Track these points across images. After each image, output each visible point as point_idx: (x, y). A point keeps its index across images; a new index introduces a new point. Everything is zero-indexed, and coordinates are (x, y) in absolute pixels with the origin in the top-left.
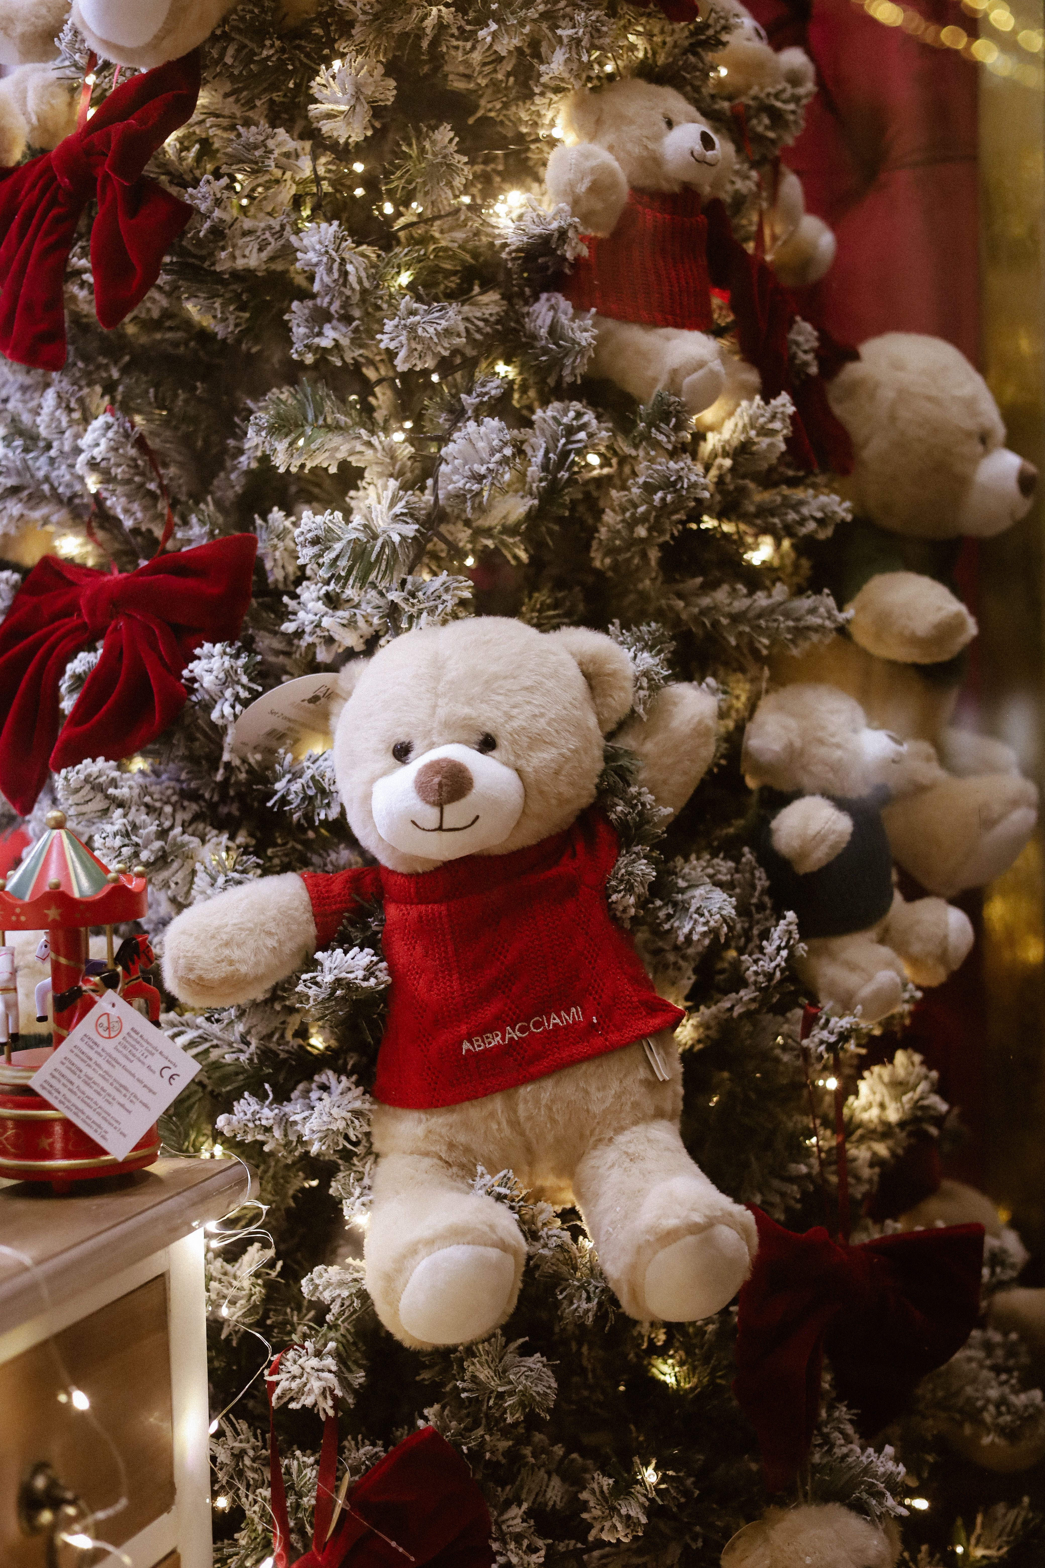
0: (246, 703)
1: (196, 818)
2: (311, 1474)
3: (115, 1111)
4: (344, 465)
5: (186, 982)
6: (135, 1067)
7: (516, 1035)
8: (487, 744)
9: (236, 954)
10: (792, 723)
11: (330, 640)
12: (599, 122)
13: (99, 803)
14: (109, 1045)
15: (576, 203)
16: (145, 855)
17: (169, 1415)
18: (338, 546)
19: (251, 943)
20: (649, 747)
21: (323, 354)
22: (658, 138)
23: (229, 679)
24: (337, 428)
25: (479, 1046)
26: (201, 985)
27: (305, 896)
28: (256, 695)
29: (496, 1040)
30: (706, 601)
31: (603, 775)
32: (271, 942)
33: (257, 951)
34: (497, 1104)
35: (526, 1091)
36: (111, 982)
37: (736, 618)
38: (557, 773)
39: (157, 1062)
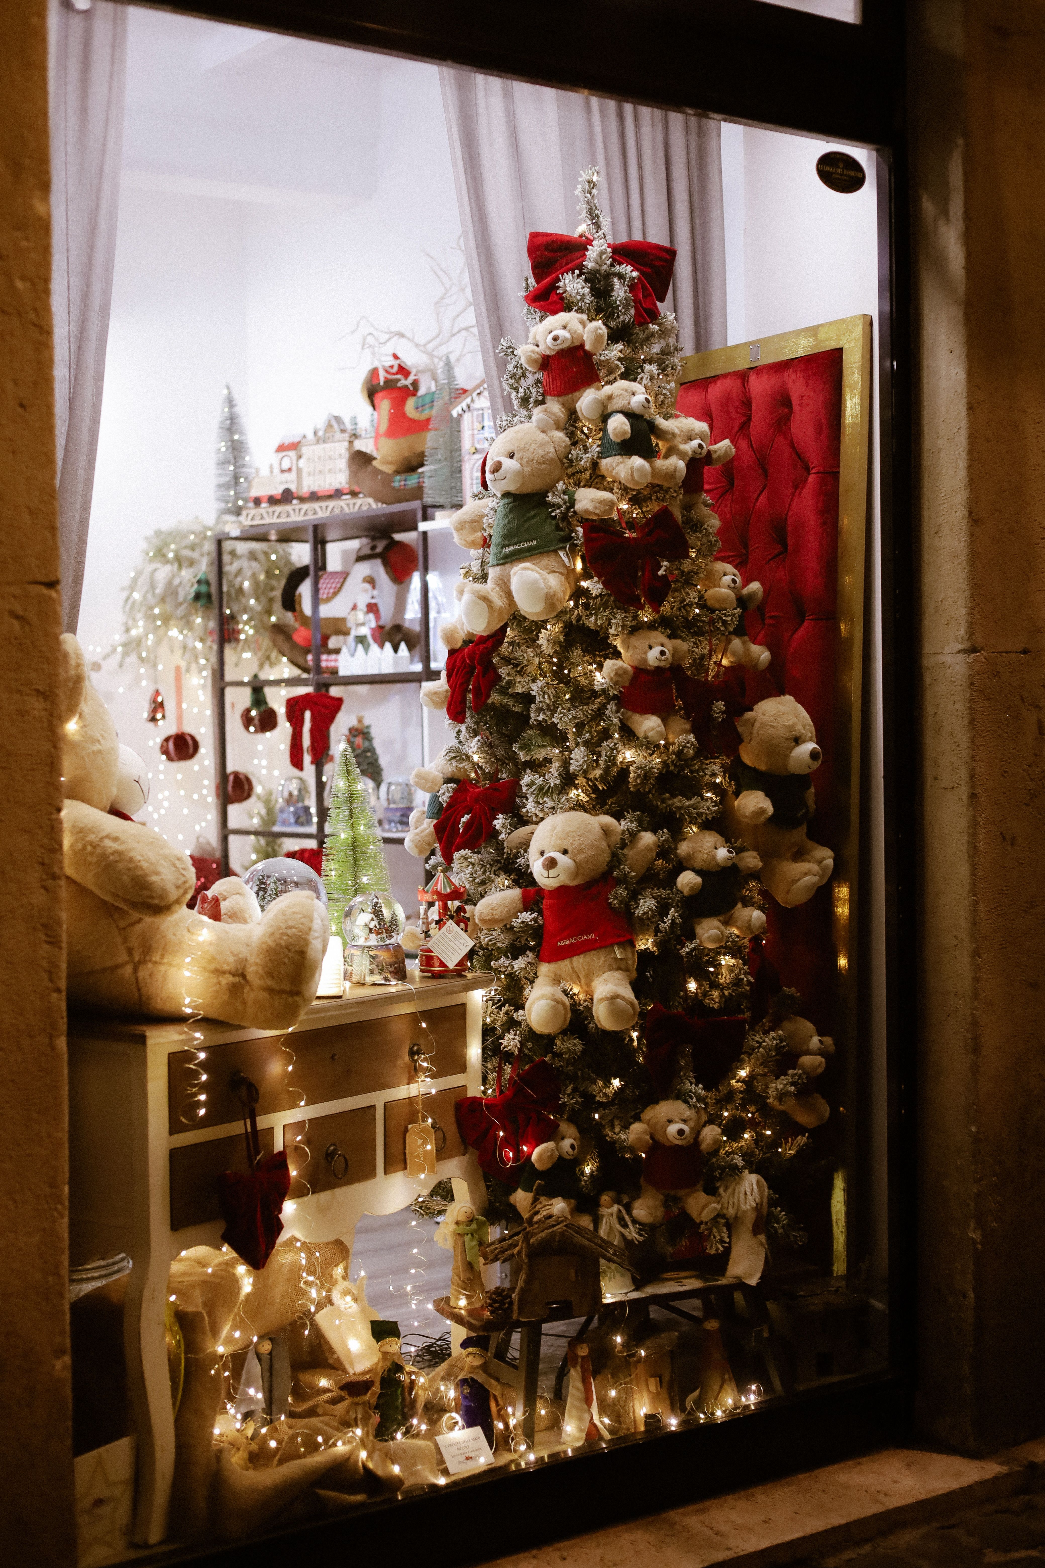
0: (509, 834)
1: (499, 869)
2: (509, 1070)
3: (450, 954)
4: (545, 759)
5: (480, 920)
6: (457, 942)
7: (573, 941)
8: (565, 852)
9: (495, 912)
10: (690, 845)
11: (536, 815)
12: (628, 647)
13: (466, 864)
14: (450, 936)
15: (611, 679)
16: (477, 881)
17: (465, 1045)
18: (534, 787)
19: (500, 910)
20: (631, 853)
21: (540, 723)
22: (646, 653)
23: (504, 826)
24: (543, 746)
25: (562, 943)
26: (484, 921)
27: (520, 896)
28: (512, 831)
29: (567, 942)
30: (670, 802)
31: (610, 862)
32: (507, 909)
33: (501, 912)
34: (567, 962)
35: (575, 958)
36: (451, 917)
37: (680, 808)
38: (588, 861)
39: (462, 941)
